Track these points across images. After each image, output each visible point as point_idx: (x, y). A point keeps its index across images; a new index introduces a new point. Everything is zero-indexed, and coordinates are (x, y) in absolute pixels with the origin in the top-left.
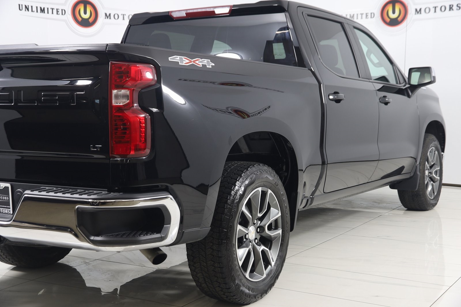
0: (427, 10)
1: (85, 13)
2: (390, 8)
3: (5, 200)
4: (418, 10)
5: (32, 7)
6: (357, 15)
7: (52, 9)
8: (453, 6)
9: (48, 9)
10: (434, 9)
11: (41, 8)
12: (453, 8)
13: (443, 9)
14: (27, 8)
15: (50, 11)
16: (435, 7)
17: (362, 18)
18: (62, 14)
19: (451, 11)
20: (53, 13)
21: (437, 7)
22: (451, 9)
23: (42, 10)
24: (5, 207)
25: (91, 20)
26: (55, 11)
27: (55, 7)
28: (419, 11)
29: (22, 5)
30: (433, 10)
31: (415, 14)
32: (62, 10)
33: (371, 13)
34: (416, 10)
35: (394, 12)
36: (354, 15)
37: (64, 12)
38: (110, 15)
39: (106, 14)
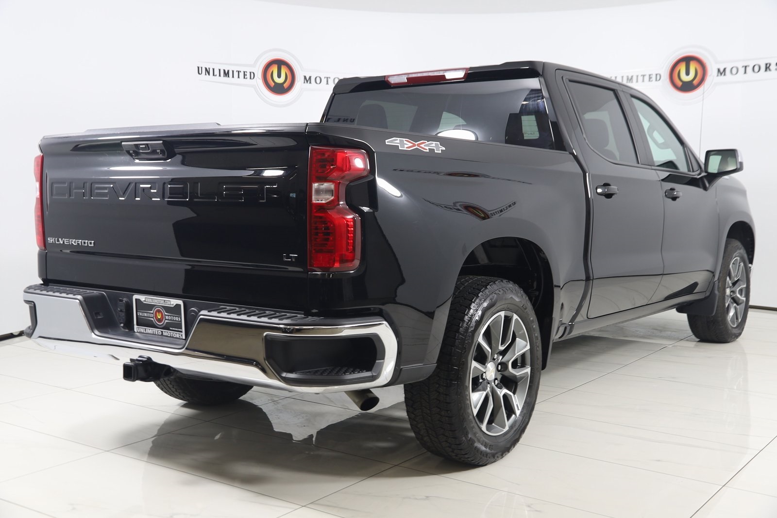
0: (734, 71)
1: (279, 76)
2: (682, 68)
3: (176, 321)
4: (722, 70)
5: (213, 69)
6: (637, 76)
7: (239, 72)
8: (770, 65)
9: (233, 71)
10: (744, 68)
11: (224, 71)
12: (771, 67)
13: (756, 69)
14: (207, 71)
15: (236, 74)
16: (746, 67)
17: (643, 81)
18: (251, 78)
19: (768, 72)
20: (239, 77)
21: (749, 66)
22: (768, 70)
23: (226, 74)
24: (177, 329)
25: (286, 85)
26: (242, 75)
27: (242, 69)
28: (722, 72)
29: (202, 68)
30: (742, 70)
31: (718, 76)
32: (250, 73)
33: (656, 75)
34: (719, 70)
35: (688, 73)
36: (632, 77)
37: (252, 75)
38: (310, 78)
39: (305, 77)
